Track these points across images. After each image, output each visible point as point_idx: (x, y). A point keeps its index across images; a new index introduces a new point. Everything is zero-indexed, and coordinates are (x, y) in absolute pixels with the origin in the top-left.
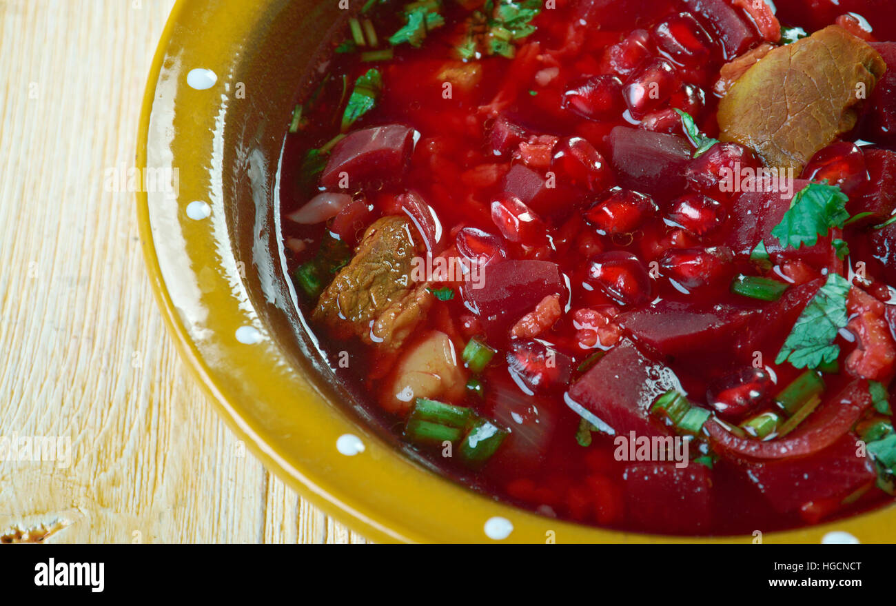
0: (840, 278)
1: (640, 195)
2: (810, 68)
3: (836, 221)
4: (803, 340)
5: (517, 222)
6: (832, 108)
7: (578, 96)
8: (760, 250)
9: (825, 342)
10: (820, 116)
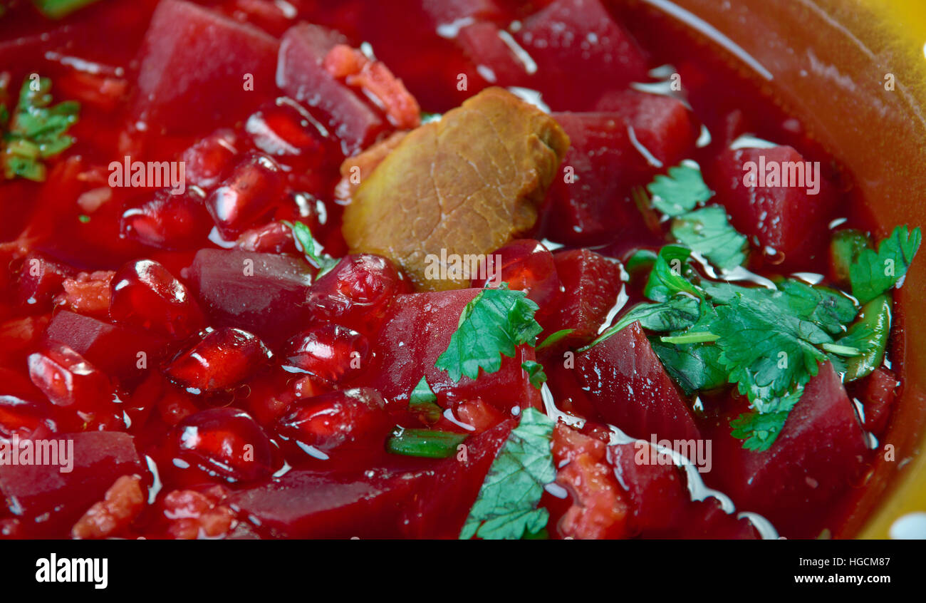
0: (539, 413)
1: (245, 333)
2: (465, 148)
3: (527, 335)
4: (497, 506)
5: (69, 377)
6: (502, 197)
7: (143, 217)
8: (422, 391)
9: (528, 506)
10: (487, 210)
